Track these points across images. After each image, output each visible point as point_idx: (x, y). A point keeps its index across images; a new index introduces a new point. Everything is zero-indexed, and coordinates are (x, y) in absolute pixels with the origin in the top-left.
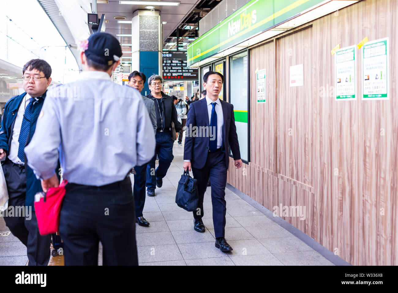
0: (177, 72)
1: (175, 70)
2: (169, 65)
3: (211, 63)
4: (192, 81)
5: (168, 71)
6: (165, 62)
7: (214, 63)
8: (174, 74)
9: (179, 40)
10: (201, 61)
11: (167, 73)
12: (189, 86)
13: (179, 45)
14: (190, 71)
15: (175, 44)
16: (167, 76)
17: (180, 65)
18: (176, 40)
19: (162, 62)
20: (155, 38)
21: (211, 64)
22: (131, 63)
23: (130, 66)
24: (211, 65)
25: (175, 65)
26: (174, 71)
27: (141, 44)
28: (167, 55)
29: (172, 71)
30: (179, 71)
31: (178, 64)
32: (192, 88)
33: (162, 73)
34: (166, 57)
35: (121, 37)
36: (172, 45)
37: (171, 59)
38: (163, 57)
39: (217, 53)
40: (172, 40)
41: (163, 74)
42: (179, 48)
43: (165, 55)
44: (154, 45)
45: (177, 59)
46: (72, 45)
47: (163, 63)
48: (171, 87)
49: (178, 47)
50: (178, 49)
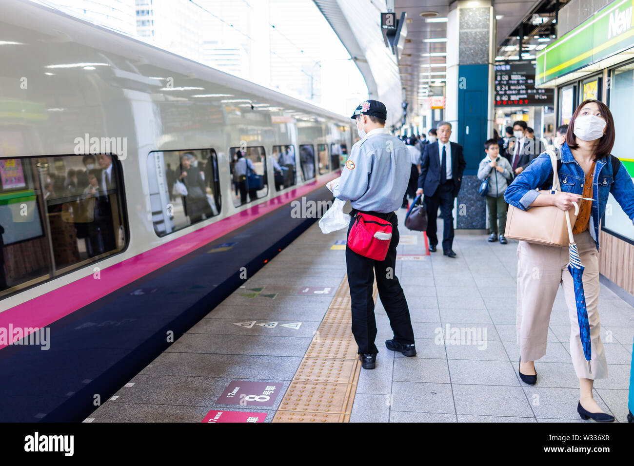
0: (519, 94)
1: (515, 90)
2: (505, 82)
3: (577, 80)
4: (542, 107)
5: (503, 93)
6: (499, 78)
7: (582, 80)
8: (513, 98)
9: (523, 41)
10: (559, 77)
11: (501, 96)
12: (537, 115)
13: (523, 49)
14: (540, 91)
15: (517, 48)
16: (502, 101)
17: (524, 82)
18: (518, 42)
19: (494, 79)
20: (484, 43)
21: (576, 82)
22: (445, 82)
23: (443, 87)
24: (576, 84)
25: (516, 82)
26: (514, 92)
27: (461, 54)
28: (503, 68)
29: (510, 92)
30: (521, 92)
31: (521, 82)
32: (543, 116)
33: (494, 96)
34: (501, 71)
35: (430, 43)
36: (511, 49)
37: (509, 73)
38: (497, 71)
39: (588, 65)
40: (512, 42)
41: (496, 98)
42: (523, 55)
43: (499, 68)
44: (481, 54)
45: (519, 73)
46: (358, 57)
47: (496, 79)
48: (507, 115)
49: (521, 52)
50: (520, 56)
